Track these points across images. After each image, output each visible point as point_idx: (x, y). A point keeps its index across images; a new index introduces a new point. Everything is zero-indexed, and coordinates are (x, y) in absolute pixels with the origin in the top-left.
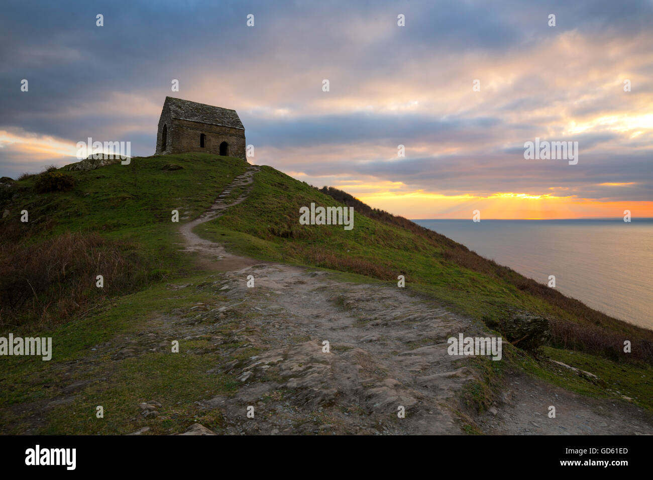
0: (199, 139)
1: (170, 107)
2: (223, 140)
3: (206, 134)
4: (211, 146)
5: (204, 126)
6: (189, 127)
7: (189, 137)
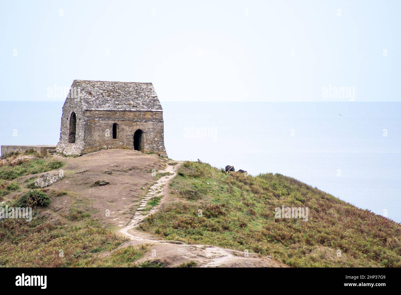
0: (111, 130)
2: (138, 128)
3: (118, 123)
4: (124, 136)
5: (116, 113)
6: (100, 117)
7: (101, 129)
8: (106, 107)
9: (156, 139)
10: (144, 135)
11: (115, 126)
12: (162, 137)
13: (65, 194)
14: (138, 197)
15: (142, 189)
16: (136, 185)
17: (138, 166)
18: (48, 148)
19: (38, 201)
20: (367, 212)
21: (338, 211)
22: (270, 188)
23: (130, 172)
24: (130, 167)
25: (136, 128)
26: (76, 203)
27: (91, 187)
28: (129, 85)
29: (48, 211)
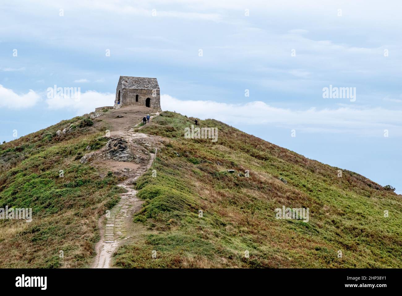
0: (135, 98)
1: (122, 82)
2: (148, 97)
3: (139, 95)
4: (141, 101)
5: (138, 90)
6: (130, 92)
7: (130, 97)
8: (133, 88)
9: (156, 102)
10: (151, 100)
11: (137, 96)
12: (159, 102)
13: (101, 121)
14: (135, 122)
15: (139, 119)
16: (136, 118)
17: (141, 111)
18: (110, 107)
19: (87, 123)
20: (252, 136)
21: (237, 134)
22: (207, 124)
23: (136, 113)
24: (137, 111)
25: (147, 97)
26: (105, 124)
27: (115, 118)
28: (146, 79)
29: (92, 128)
